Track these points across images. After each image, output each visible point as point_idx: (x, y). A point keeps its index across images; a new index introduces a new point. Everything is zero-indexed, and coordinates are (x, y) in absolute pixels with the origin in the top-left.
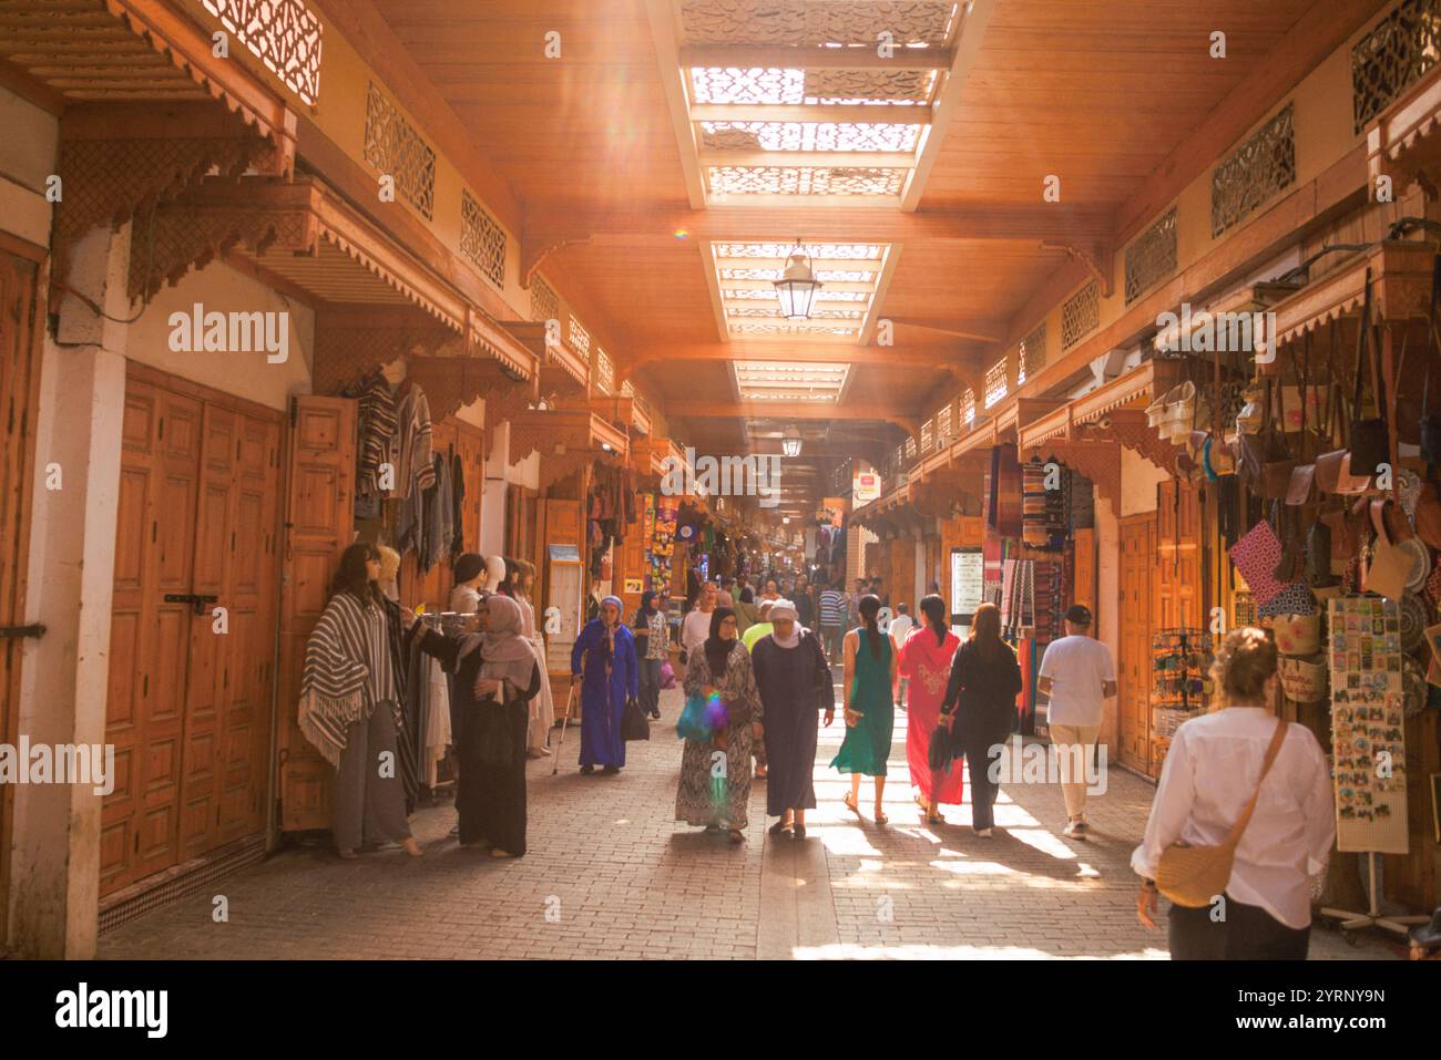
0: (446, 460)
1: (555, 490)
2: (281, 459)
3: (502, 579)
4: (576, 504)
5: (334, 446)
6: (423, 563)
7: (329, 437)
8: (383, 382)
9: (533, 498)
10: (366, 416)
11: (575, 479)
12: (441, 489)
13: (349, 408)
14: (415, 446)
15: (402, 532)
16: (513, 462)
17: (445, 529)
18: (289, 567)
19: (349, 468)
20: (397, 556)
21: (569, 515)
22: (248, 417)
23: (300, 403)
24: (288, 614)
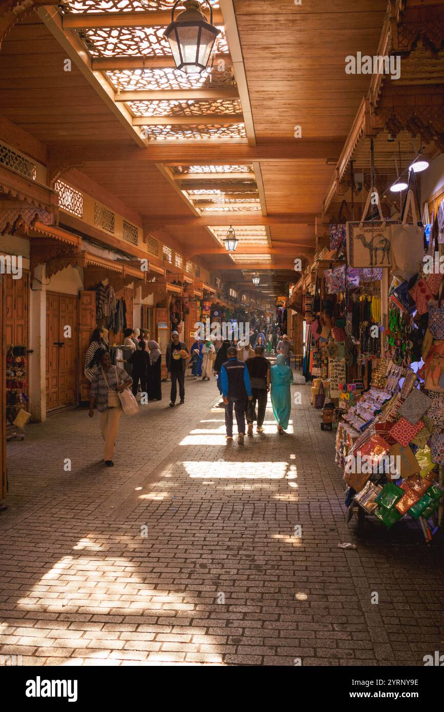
0: (121, 301)
1: (158, 305)
2: (77, 307)
3: (139, 335)
4: (166, 309)
5: (90, 303)
6: (115, 331)
7: (89, 301)
8: (102, 285)
9: (152, 308)
10: (98, 295)
11: (165, 301)
12: (119, 312)
13: (93, 293)
14: (111, 302)
15: (109, 323)
16: (143, 298)
17: (121, 321)
18: (80, 335)
19: (94, 309)
20: (107, 331)
21: (164, 313)
22: (69, 298)
23: (81, 292)
24: (80, 347)
